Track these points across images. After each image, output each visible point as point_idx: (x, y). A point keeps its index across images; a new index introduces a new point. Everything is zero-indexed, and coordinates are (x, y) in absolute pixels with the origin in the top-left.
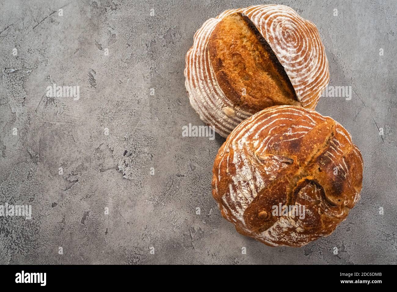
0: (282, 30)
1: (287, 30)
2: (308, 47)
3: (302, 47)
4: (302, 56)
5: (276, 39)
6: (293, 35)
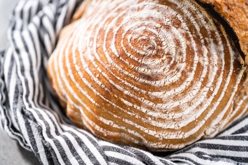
0: (163, 48)
1: (155, 52)
2: (105, 49)
3: (115, 43)
4: (111, 30)
5: (169, 26)
6: (139, 49)
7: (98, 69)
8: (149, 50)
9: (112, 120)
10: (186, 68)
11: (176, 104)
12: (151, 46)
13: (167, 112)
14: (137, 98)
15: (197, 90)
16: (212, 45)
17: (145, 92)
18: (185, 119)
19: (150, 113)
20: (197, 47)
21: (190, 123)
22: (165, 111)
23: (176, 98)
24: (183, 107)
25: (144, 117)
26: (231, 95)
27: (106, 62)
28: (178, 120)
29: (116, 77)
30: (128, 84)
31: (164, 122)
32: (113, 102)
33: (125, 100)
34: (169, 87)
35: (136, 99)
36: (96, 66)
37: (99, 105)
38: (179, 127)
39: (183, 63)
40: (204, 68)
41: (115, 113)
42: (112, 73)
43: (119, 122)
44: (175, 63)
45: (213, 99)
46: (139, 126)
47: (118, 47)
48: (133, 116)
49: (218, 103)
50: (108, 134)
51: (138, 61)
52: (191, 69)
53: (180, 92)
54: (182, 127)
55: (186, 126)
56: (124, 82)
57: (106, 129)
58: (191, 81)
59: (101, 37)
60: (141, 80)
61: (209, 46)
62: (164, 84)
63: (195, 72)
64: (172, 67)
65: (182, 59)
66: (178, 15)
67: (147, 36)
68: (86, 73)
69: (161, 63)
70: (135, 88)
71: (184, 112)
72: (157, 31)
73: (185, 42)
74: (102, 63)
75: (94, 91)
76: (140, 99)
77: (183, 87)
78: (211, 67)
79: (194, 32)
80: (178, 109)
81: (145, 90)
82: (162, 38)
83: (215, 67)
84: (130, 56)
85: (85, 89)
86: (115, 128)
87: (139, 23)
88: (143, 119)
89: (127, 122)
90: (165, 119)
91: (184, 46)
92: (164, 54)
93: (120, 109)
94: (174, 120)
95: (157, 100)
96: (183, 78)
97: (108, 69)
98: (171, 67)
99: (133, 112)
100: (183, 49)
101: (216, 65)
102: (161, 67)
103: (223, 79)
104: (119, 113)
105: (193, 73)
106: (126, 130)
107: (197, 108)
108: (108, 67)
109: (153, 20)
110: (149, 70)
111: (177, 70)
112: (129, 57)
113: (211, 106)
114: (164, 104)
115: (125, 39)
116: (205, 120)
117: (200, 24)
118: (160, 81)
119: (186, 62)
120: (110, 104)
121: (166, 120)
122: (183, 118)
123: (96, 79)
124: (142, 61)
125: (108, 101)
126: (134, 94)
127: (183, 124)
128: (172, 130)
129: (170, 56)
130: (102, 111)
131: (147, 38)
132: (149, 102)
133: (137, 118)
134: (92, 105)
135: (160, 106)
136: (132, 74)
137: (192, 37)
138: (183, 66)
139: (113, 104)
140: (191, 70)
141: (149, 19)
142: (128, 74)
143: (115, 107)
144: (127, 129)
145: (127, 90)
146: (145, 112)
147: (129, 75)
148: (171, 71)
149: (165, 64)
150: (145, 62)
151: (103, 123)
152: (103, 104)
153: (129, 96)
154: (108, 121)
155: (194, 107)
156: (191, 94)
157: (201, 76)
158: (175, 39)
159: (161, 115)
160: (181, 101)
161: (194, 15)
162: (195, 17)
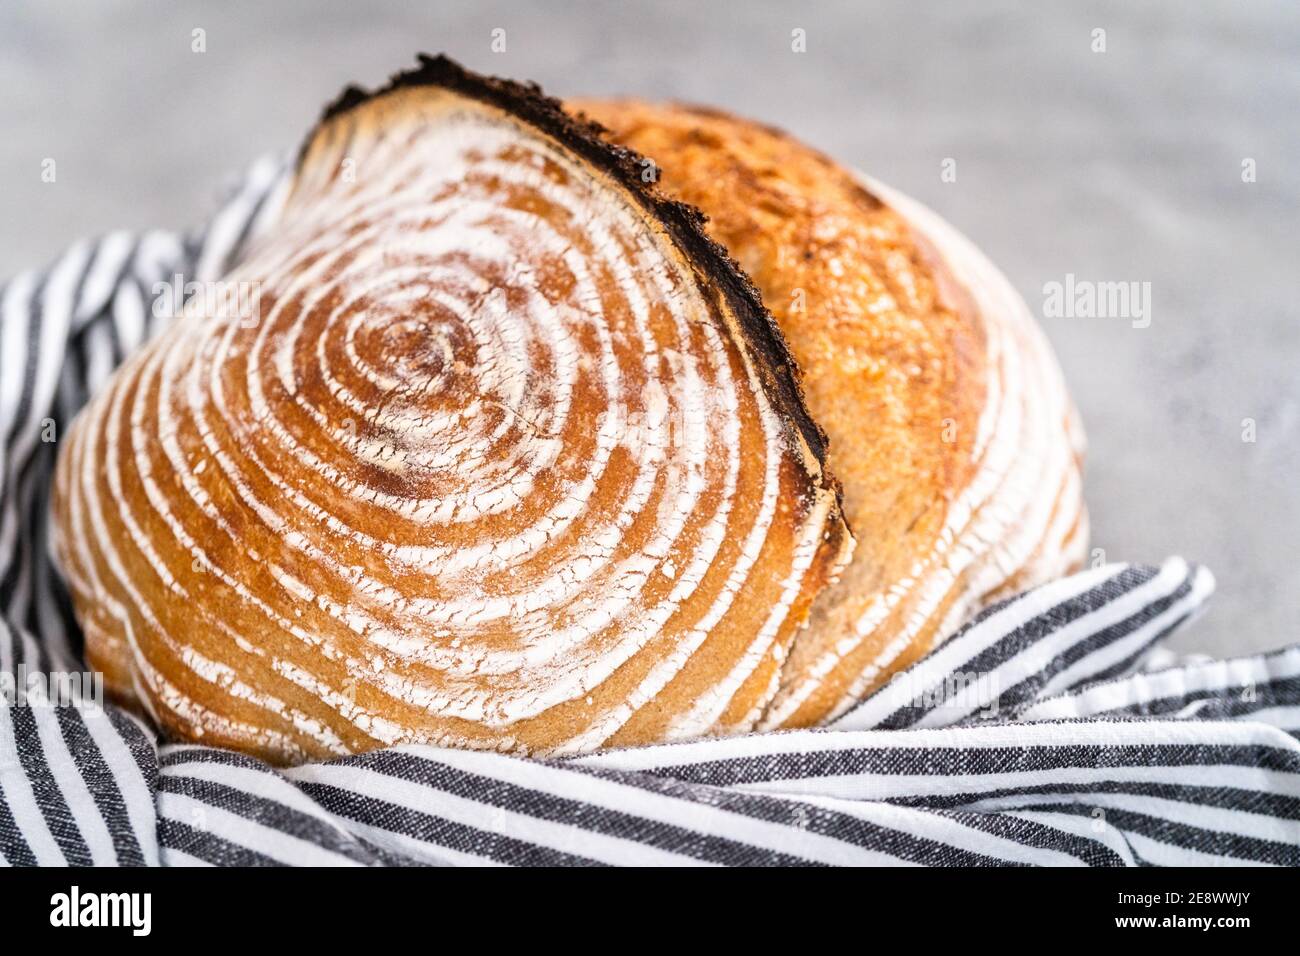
8: (418, 372)
9: (231, 665)
10: (559, 461)
11: (497, 608)
12: (431, 358)
13: (453, 637)
14: (334, 569)
15: (598, 563)
16: (691, 384)
17: (368, 542)
18: (531, 686)
19: (381, 637)
20: (625, 382)
21: (554, 707)
22: (446, 633)
23: (495, 583)
24: (529, 626)
25: (356, 655)
26: (767, 617)
27: (242, 415)
28: (502, 684)
29: (268, 473)
30: (308, 503)
31: (440, 686)
32: (241, 579)
33: (288, 573)
34: (472, 533)
35: (331, 572)
37: (184, 592)
38: (503, 716)
39: (551, 438)
40: (641, 470)
41: (244, 632)
42: (255, 458)
43: (256, 673)
44: (514, 436)
45: (674, 617)
46: (334, 695)
47: (304, 360)
48: (312, 649)
49: (696, 639)
50: (209, 726)
51: (363, 415)
52: (580, 468)
53: (520, 560)
54: (521, 721)
55: (538, 717)
56: (294, 497)
57: (201, 703)
58: (572, 517)
60: (361, 489)
61: (678, 384)
62: (455, 515)
63: (599, 484)
64: (496, 452)
65: (548, 422)
66: (570, 253)
67: (425, 320)
68: (164, 457)
69: (455, 427)
70: (334, 523)
71: (530, 653)
72: (471, 304)
73: (575, 356)
74: (227, 416)
75: (178, 530)
76: (344, 571)
77: (535, 538)
78: (673, 474)
79: (621, 324)
80: (500, 635)
81: (373, 535)
82: (483, 332)
83: (692, 475)
84: (338, 391)
85: (147, 525)
86: (237, 699)
87: (409, 272)
88: (351, 662)
89: (289, 675)
90: (442, 673)
91: (568, 370)
92: (475, 395)
93: (265, 613)
94: (482, 682)
95: (414, 584)
96: (539, 502)
97: (244, 441)
98: (493, 448)
99: (315, 626)
100: (559, 382)
101: (697, 466)
102: (451, 443)
103: (729, 535)
104: (260, 632)
105: (588, 486)
106: (284, 715)
107: (595, 642)
108: (247, 435)
110: (401, 454)
111: (516, 464)
112: (335, 396)
113: (663, 646)
114: (441, 605)
115: (339, 329)
116: (631, 708)
117: (652, 294)
118: (437, 503)
119: (565, 439)
120: (227, 586)
121: (446, 678)
122: (525, 677)
123: (190, 483)
124: (378, 414)
125: (219, 572)
126: (323, 550)
127: (521, 707)
128: (473, 728)
129: (496, 404)
130: (196, 619)
131: (422, 327)
132: (379, 586)
133: (328, 660)
134: (163, 594)
135: (425, 611)
136: (331, 465)
137: (609, 340)
138: (545, 452)
139: (241, 590)
140: (579, 475)
142: (316, 463)
143: (244, 601)
144: (288, 709)
145: (299, 529)
146: (360, 631)
147: (318, 467)
148: (491, 467)
149: (471, 435)
150: (392, 417)
151: (192, 674)
152: (202, 587)
153: (306, 557)
154: (211, 663)
155: (577, 634)
156: (567, 575)
157: (621, 502)
158: (534, 342)
159: (426, 648)
160: (519, 599)
161: (631, 253)
162: (633, 263)
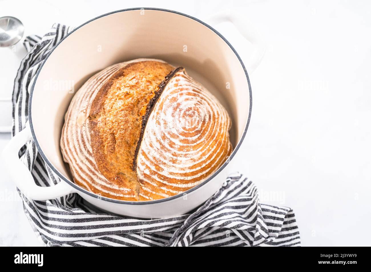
7: (207, 148)
36: (205, 149)
59: (185, 148)
109: (174, 113)
141: (174, 116)
